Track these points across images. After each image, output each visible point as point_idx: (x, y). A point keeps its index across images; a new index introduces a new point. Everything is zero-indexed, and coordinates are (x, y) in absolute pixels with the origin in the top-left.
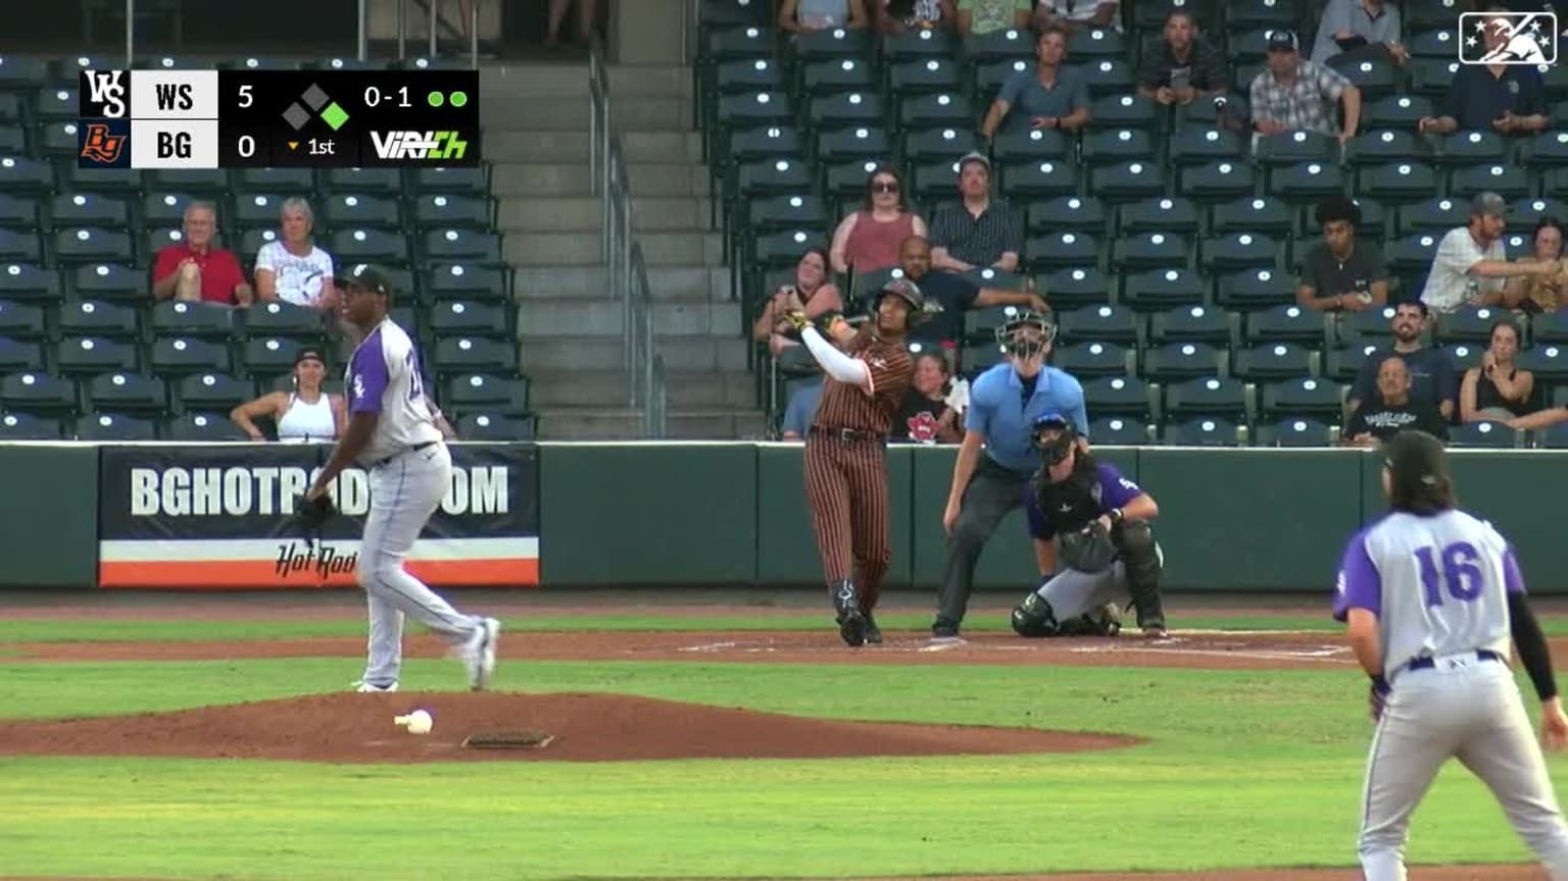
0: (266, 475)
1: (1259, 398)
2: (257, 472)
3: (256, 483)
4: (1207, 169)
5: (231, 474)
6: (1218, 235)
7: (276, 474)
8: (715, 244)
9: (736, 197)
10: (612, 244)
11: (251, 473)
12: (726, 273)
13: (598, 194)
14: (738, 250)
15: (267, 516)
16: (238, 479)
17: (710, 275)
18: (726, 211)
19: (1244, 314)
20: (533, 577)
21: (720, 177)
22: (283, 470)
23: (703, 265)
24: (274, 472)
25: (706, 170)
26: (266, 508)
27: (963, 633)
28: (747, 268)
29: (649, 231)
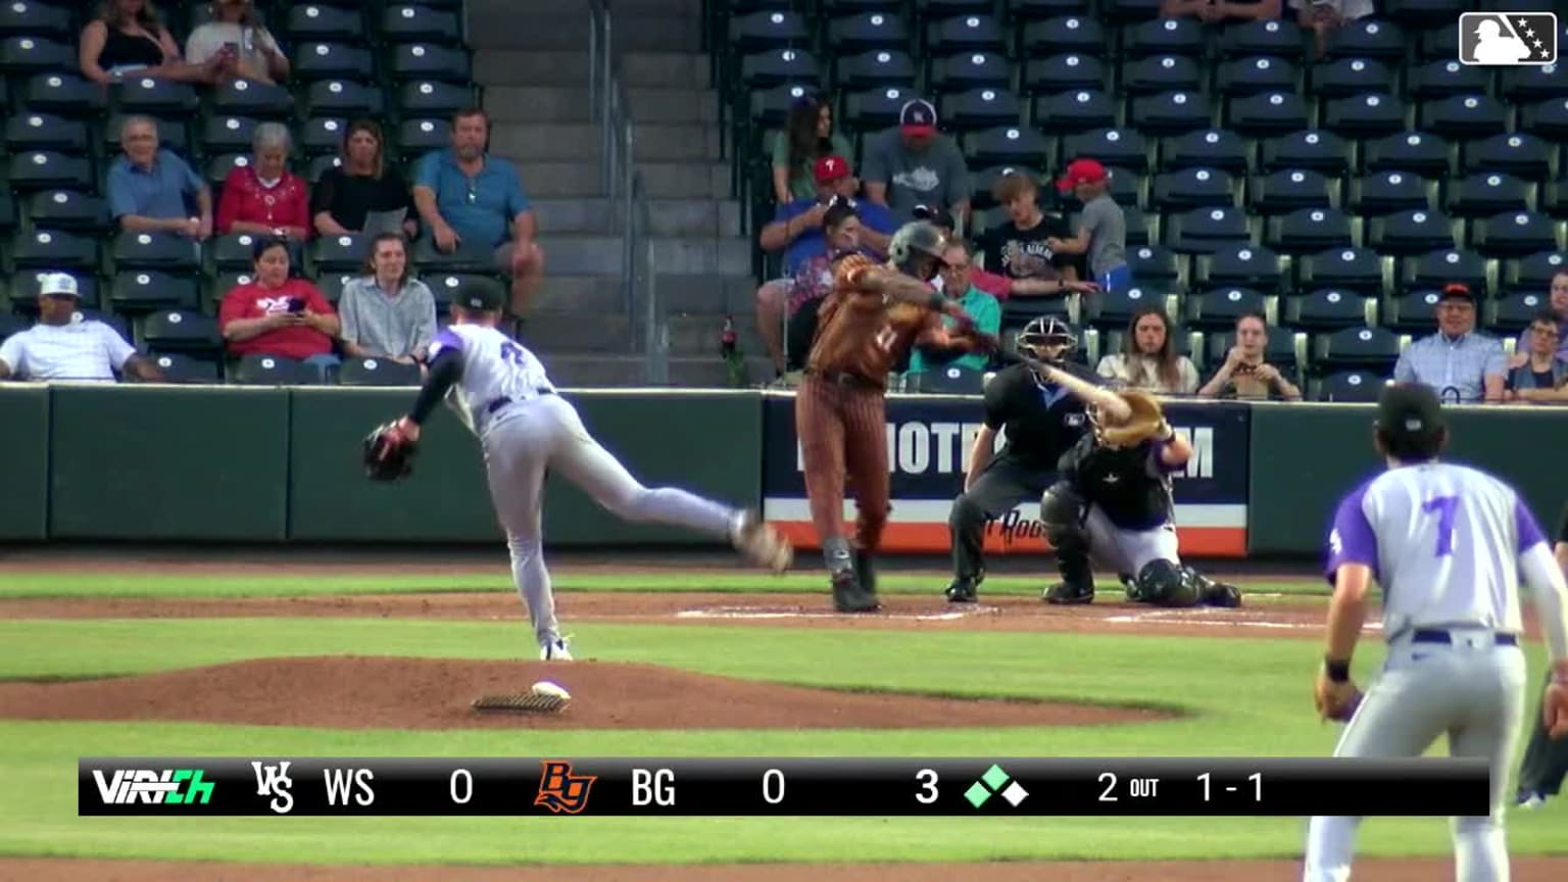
0: (945, 431)
1: (1311, 348)
2: (936, 428)
3: (934, 440)
4: (1253, 100)
5: (907, 431)
6: (1267, 171)
7: (957, 431)
8: (723, 176)
9: (748, 126)
10: (613, 172)
11: (929, 429)
12: (736, 207)
13: (598, 119)
14: (749, 183)
15: (946, 474)
16: (914, 434)
17: (717, 208)
18: (736, 142)
19: (1296, 256)
20: (1237, 547)
21: (731, 102)
22: (964, 426)
23: (709, 197)
24: (953, 428)
25: (714, 95)
26: (945, 465)
27: (980, 598)
28: (759, 201)
29: (650, 160)
